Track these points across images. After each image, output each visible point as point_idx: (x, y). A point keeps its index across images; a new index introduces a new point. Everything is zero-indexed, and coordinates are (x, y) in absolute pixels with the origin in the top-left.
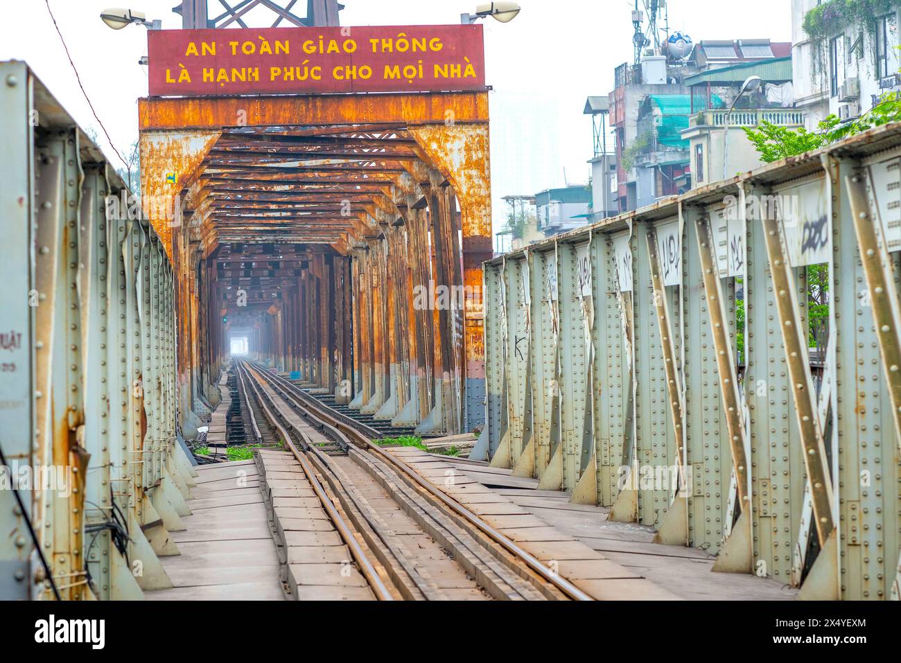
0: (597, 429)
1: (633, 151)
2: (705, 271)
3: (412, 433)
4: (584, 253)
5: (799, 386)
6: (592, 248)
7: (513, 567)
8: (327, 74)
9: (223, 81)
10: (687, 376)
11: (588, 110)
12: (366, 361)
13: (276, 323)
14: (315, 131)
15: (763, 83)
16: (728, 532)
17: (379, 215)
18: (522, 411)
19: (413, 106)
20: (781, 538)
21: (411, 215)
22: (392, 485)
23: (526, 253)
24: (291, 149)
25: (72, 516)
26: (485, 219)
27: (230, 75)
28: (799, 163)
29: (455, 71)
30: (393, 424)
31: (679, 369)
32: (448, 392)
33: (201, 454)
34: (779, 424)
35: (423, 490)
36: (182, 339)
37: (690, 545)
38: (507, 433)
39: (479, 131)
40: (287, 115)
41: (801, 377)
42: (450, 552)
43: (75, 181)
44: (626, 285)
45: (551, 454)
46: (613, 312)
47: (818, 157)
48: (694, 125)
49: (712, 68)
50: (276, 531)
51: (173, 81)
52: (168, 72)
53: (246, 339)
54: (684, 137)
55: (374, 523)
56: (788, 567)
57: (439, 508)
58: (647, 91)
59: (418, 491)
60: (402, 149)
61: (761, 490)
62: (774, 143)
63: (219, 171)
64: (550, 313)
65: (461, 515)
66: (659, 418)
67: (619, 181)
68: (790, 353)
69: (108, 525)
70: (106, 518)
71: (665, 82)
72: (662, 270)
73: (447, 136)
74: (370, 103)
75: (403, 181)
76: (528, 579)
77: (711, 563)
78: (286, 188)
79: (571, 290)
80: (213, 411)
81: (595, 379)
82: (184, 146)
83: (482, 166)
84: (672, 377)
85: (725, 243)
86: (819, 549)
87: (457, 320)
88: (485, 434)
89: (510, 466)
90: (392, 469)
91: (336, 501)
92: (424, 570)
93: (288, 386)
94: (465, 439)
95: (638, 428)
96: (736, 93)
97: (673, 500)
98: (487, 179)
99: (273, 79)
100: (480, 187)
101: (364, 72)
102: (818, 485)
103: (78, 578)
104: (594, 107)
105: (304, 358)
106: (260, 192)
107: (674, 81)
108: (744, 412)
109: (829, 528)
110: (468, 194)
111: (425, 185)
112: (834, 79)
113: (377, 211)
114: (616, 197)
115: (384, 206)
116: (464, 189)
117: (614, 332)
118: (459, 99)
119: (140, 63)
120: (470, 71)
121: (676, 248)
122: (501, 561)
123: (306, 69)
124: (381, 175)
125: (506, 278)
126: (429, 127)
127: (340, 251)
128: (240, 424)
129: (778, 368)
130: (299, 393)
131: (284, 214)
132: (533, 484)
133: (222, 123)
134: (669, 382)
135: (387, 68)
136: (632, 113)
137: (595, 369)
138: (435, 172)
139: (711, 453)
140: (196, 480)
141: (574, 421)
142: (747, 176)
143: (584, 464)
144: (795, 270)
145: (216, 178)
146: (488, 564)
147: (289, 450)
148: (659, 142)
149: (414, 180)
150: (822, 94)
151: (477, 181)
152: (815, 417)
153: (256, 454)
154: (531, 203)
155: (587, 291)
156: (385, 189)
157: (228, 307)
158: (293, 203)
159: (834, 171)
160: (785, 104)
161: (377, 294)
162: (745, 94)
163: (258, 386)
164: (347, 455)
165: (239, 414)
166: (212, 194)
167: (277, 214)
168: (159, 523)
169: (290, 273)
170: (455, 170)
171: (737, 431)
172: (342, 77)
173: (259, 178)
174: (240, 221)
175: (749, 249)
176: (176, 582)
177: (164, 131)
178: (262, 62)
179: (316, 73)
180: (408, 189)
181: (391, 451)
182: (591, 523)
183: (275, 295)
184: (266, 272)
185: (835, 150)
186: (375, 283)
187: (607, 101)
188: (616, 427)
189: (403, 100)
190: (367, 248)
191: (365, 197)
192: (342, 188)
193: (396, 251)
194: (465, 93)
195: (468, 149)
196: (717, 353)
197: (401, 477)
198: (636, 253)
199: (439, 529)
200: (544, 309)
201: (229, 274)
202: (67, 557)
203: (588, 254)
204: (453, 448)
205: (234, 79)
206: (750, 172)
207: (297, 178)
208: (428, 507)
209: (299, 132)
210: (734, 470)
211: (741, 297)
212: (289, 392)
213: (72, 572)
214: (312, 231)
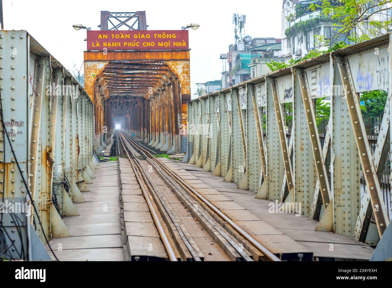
0: (220, 153)
1: (234, 70)
2: (254, 105)
3: (166, 153)
4: (217, 99)
5: (283, 141)
6: (219, 97)
7: (192, 197)
8: (141, 45)
9: (109, 46)
10: (248, 137)
11: (221, 58)
12: (154, 131)
13: (128, 120)
14: (138, 62)
15: (273, 50)
16: (260, 186)
17: (157, 88)
18: (198, 147)
19: (167, 54)
20: (276, 188)
21: (167, 88)
22: (158, 170)
23: (200, 99)
24: (130, 67)
25: (48, 181)
26: (188, 89)
27: (111, 44)
28: (283, 71)
29: (180, 44)
30: (161, 150)
31: (246, 135)
32: (177, 141)
33: (101, 159)
34: (276, 153)
35: (167, 171)
36: (97, 124)
37: (248, 190)
38: (194, 154)
39: (187, 62)
40: (129, 57)
41: (283, 138)
42: (173, 191)
43: (49, 72)
44: (230, 109)
45: (207, 161)
46: (226, 117)
47: (290, 69)
48: (252, 63)
49: (258, 46)
50: (120, 184)
51: (94, 46)
52: (93, 43)
53: (120, 124)
54: (249, 66)
55: (150, 182)
56: (279, 197)
57: (171, 177)
58: (238, 52)
59: (165, 172)
60: (164, 68)
61: (270, 173)
62: (275, 67)
63: (109, 74)
64: (207, 117)
65: (178, 179)
66: (239, 150)
67: (230, 79)
68: (280, 131)
69: (63, 183)
70: (62, 181)
71: (244, 50)
72: (241, 104)
73: (177, 64)
74: (154, 53)
75: (164, 77)
76: (197, 201)
77: (255, 196)
78: (130, 79)
79: (213, 110)
80: (108, 146)
81: (220, 138)
82: (97, 66)
83: (188, 73)
84: (243, 137)
85: (260, 96)
86: (288, 193)
87: (180, 119)
88: (187, 154)
89: (194, 164)
90: (158, 164)
91: (140, 174)
92: (164, 197)
93: (131, 138)
94: (181, 155)
95: (233, 153)
96: (265, 53)
97: (243, 175)
98: (189, 77)
99: (125, 46)
100: (187, 79)
101: (152, 44)
102: (288, 172)
103: (49, 201)
104: (223, 57)
105: (136, 130)
106: (122, 80)
107: (246, 50)
108: (265, 149)
109: (292, 186)
110: (183, 81)
111: (171, 79)
112: (294, 49)
113: (157, 86)
114: (229, 84)
115: (159, 85)
116: (182, 80)
117: (226, 123)
118: (181, 52)
119: (85, 40)
120: (184, 44)
121: (245, 98)
122: (189, 194)
123: (135, 43)
124: (158, 76)
125: (194, 107)
126: (172, 61)
127: (146, 98)
128: (115, 150)
129: (276, 135)
130: (134, 140)
131: (129, 87)
132: (201, 169)
133: (109, 59)
134: (242, 139)
135: (159, 43)
136: (234, 59)
137: (220, 135)
138: (174, 75)
139: (255, 161)
140: (99, 167)
141: (214, 150)
142: (267, 75)
143: (216, 164)
144: (282, 104)
145: (108, 76)
146: (185, 196)
147: (128, 158)
148: (242, 68)
149: (168, 77)
150: (290, 54)
151: (186, 78)
152: (288, 151)
153: (118, 159)
154: (204, 85)
155: (218, 111)
156: (159, 80)
157: (114, 115)
158: (132, 84)
159: (295, 73)
160: (279, 57)
161: (157, 111)
162: (267, 53)
163: (122, 138)
164: (145, 160)
165: (115, 147)
166: (107, 81)
167: (127, 87)
168: (83, 181)
169: (132, 105)
170: (179, 74)
171: (263, 155)
172: (145, 46)
173: (121, 76)
174: (116, 89)
175: (267, 98)
176: (87, 200)
177: (91, 61)
178: (122, 41)
179: (138, 44)
180: (166, 80)
181: (159, 159)
182: (218, 183)
183: (128, 111)
184: (125, 105)
185: (295, 66)
186: (156, 108)
187: (227, 55)
188: (226, 152)
189: (164, 53)
190: (154, 98)
191: (153, 82)
192: (146, 79)
193: (162, 99)
194: (183, 51)
195: (183, 68)
196: (257, 130)
197: (161, 167)
198: (233, 99)
199: (170, 184)
200: (205, 116)
201: (114, 105)
202: (46, 194)
203: (218, 99)
204: (178, 158)
205: (113, 46)
206: (268, 74)
207: (133, 76)
208: (168, 177)
209: (133, 62)
210: (262, 167)
211: (265, 113)
212: (131, 140)
213: (47, 199)
214: (138, 92)
